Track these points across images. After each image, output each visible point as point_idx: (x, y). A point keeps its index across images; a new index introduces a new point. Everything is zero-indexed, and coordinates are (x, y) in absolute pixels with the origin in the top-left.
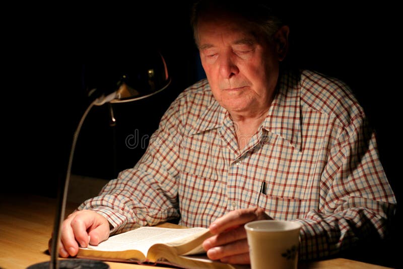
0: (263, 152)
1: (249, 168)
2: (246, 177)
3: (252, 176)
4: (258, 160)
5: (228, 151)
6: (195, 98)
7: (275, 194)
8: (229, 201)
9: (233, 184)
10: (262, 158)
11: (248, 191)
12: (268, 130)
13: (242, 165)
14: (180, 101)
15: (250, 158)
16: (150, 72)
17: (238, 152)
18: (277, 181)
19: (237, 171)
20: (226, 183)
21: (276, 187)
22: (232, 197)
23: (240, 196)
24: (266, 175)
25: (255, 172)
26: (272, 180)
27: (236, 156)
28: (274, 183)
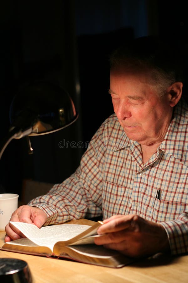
0: (160, 166)
1: (150, 178)
2: (147, 185)
3: (151, 185)
4: (156, 173)
5: (135, 165)
6: (115, 124)
7: (167, 199)
8: (133, 203)
9: (137, 190)
10: (159, 171)
11: (148, 196)
12: (164, 151)
13: (144, 176)
14: (104, 126)
15: (150, 171)
16: (61, 111)
17: (142, 165)
18: (170, 189)
19: (141, 180)
20: (132, 189)
21: (169, 194)
22: (136, 199)
23: (141, 199)
24: (161, 184)
25: (154, 182)
26: (166, 189)
27: (141, 168)
28: (167, 191)
